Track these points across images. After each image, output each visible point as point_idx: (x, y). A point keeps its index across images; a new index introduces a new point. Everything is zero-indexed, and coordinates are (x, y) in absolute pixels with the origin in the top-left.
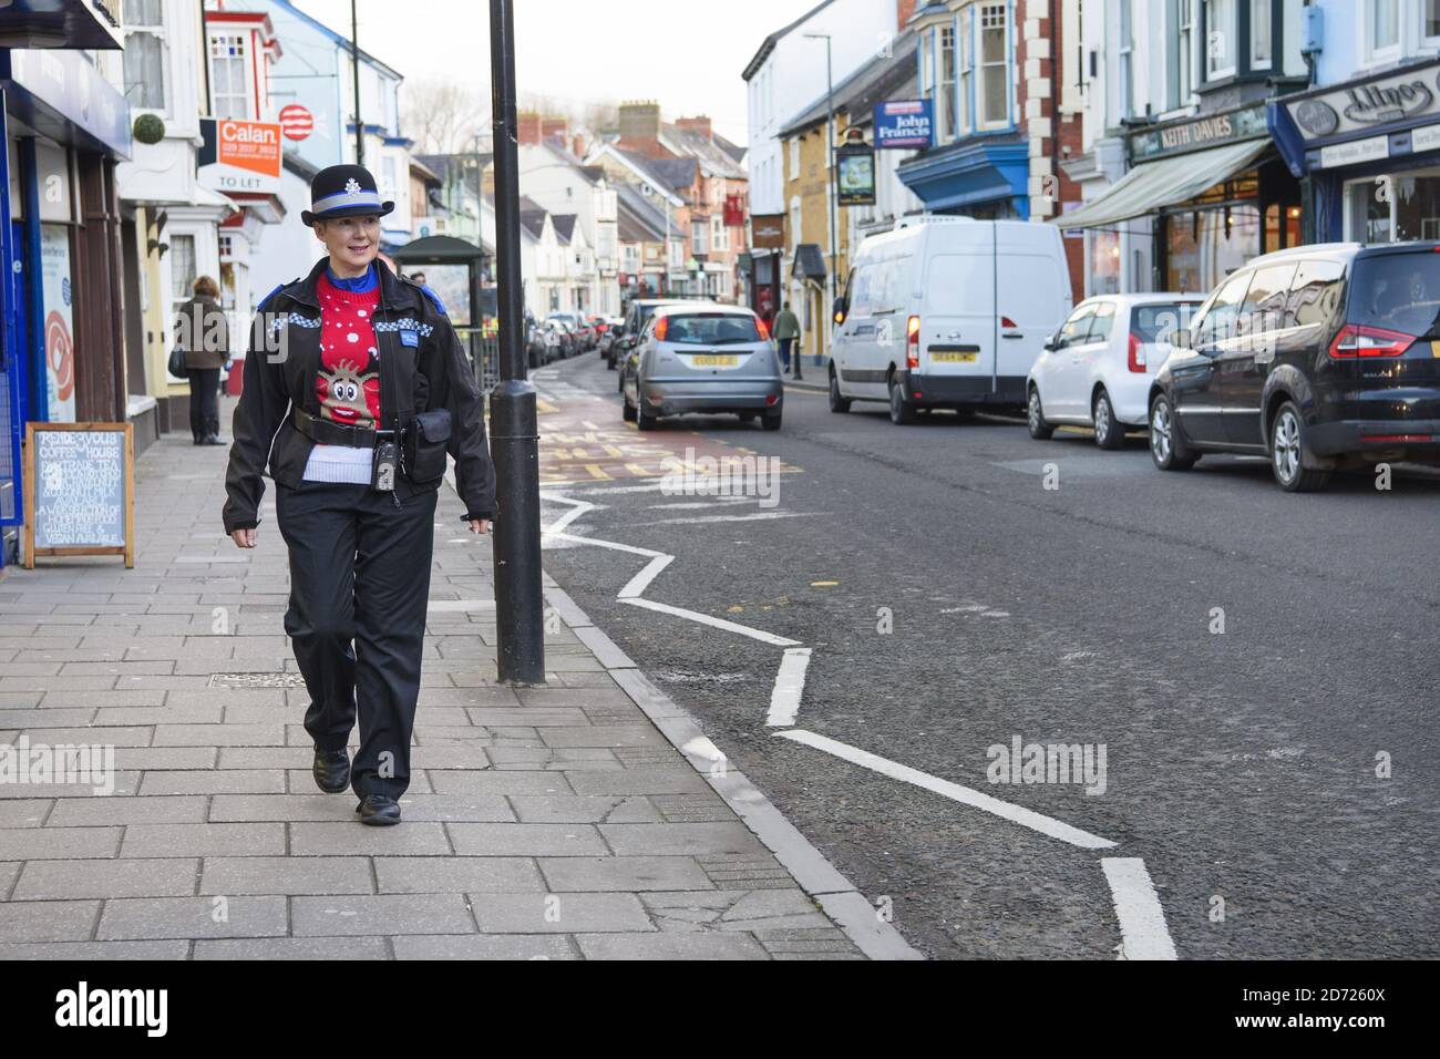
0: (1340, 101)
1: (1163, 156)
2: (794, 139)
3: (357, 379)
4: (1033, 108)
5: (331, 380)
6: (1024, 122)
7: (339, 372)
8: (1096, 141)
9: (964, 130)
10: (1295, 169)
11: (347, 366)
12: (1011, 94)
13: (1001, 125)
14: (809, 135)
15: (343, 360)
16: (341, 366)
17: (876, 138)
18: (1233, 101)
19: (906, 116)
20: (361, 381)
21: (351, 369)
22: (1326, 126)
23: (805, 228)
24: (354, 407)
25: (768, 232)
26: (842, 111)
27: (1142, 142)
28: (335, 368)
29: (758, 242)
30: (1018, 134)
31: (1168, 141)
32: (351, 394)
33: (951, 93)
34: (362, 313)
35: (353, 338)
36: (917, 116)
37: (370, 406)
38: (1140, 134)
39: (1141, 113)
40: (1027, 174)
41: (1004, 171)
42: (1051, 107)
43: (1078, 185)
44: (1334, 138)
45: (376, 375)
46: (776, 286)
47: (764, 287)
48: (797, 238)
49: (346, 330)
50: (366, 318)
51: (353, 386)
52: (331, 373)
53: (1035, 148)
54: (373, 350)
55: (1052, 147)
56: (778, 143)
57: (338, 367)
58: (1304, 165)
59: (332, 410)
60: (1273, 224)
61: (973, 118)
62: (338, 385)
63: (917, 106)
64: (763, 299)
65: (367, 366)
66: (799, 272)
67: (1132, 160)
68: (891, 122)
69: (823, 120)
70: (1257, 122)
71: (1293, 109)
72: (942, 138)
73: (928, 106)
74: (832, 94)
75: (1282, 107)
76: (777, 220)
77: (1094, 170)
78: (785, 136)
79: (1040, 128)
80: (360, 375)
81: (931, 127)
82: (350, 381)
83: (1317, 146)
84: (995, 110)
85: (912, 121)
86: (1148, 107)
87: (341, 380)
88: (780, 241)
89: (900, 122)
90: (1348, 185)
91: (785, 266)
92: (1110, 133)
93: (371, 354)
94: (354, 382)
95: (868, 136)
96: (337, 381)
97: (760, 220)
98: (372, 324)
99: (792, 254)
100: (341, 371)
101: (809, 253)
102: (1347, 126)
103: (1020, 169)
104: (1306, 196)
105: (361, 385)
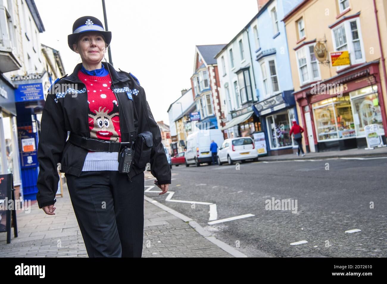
0: (262, 104)
1: (237, 116)
2: (177, 122)
3: (108, 116)
4: (217, 111)
5: (95, 118)
6: (215, 114)
7: (99, 114)
8: (227, 115)
9: (205, 116)
10: (258, 116)
11: (103, 110)
12: (213, 109)
13: (212, 115)
14: (180, 121)
15: (100, 108)
16: (99, 110)
17: (191, 120)
18: (247, 106)
19: (195, 115)
20: (110, 117)
21: (105, 111)
22: (261, 108)
23: (181, 137)
24: (109, 130)
25: (174, 139)
26: (185, 116)
27: (234, 114)
28: (96, 112)
29: (173, 141)
30: (214, 116)
31: (238, 113)
32: (106, 124)
33: (202, 110)
34: (105, 85)
35: (103, 96)
36: (198, 115)
37: (116, 130)
38: (233, 113)
39: (233, 110)
40: (217, 123)
41: (213, 123)
42: (220, 111)
43: (225, 123)
44: (262, 110)
45: (117, 114)
46: (177, 149)
47: (175, 149)
48: (179, 139)
49: (99, 94)
50: (107, 87)
51: (107, 120)
52: (95, 114)
53: (218, 118)
54: (115, 102)
55: (220, 118)
56: (175, 123)
57: (98, 111)
58: (259, 115)
59: (97, 133)
60: (256, 126)
61: (207, 114)
62: (99, 120)
63: (197, 113)
64: (175, 151)
65: (112, 110)
66: (181, 145)
67: (233, 118)
68: (193, 116)
69: (182, 118)
70: (251, 109)
71: (256, 106)
72: (202, 118)
73: (199, 113)
74: (183, 113)
75: (254, 106)
76: (176, 137)
77: (226, 120)
78: (176, 121)
79: (218, 115)
80: (109, 114)
81: (200, 116)
82: (105, 117)
83: (260, 112)
84: (210, 112)
85: (196, 116)
86: (234, 109)
87: (100, 117)
88: (176, 140)
89: (194, 116)
90: (267, 117)
91: (178, 145)
92: (229, 114)
93: (114, 103)
94: (107, 118)
95: (189, 120)
96: (98, 118)
97: (173, 137)
98: (112, 89)
99: (179, 142)
100: (100, 113)
101: (182, 142)
102: (264, 108)
103: (216, 122)
104: (260, 120)
105: (110, 119)
